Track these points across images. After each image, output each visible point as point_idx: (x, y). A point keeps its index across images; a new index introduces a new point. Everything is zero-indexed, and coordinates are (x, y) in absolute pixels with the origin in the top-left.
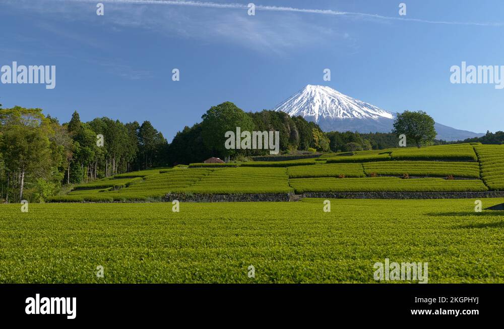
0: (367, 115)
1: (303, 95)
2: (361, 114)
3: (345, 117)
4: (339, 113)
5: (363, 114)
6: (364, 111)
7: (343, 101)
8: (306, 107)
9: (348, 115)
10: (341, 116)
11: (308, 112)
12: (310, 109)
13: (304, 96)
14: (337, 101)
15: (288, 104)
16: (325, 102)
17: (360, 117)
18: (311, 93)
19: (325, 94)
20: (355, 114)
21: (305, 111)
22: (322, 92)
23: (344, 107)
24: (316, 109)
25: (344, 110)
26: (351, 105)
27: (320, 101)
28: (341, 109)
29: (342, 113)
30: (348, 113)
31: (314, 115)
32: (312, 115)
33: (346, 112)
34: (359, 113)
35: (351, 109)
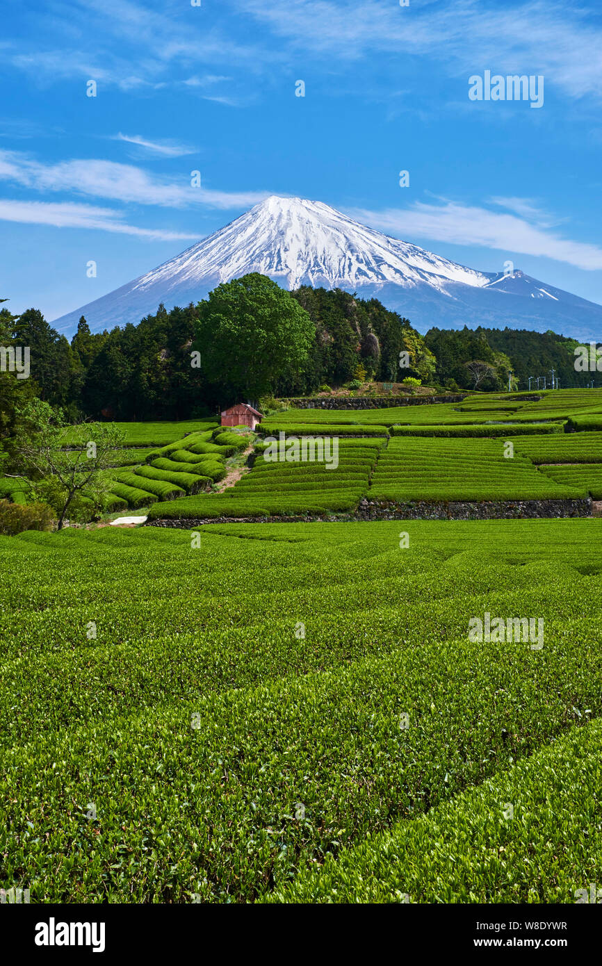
0: (417, 277)
1: (258, 221)
2: (401, 274)
3: (362, 279)
4: (347, 270)
5: (407, 272)
6: (411, 267)
7: (356, 241)
8: (265, 254)
9: (371, 274)
10: (353, 277)
11: (270, 267)
12: (276, 258)
13: (261, 225)
14: (344, 240)
15: (219, 246)
16: (313, 242)
17: (399, 281)
18: (280, 216)
19: (314, 221)
20: (389, 274)
21: (263, 262)
22: (305, 214)
23: (361, 257)
24: (290, 258)
25: (361, 262)
26: (380, 252)
27: (302, 237)
28: (353, 259)
29: (354, 269)
30: (372, 269)
31: (284, 273)
32: (280, 273)
33: (364, 267)
34: (397, 271)
35: (379, 261)
